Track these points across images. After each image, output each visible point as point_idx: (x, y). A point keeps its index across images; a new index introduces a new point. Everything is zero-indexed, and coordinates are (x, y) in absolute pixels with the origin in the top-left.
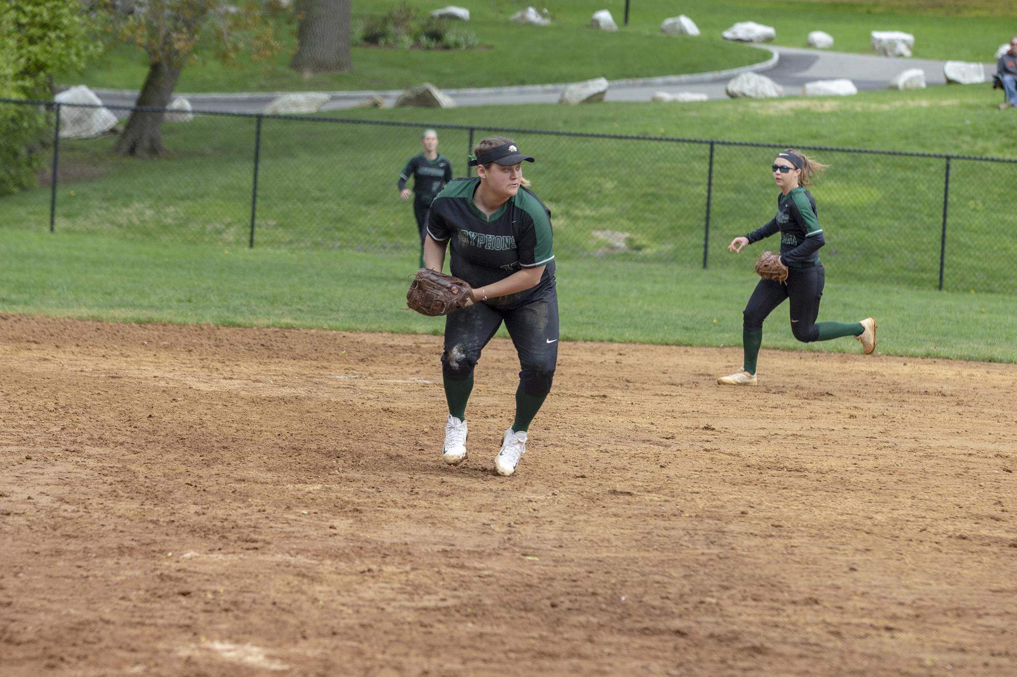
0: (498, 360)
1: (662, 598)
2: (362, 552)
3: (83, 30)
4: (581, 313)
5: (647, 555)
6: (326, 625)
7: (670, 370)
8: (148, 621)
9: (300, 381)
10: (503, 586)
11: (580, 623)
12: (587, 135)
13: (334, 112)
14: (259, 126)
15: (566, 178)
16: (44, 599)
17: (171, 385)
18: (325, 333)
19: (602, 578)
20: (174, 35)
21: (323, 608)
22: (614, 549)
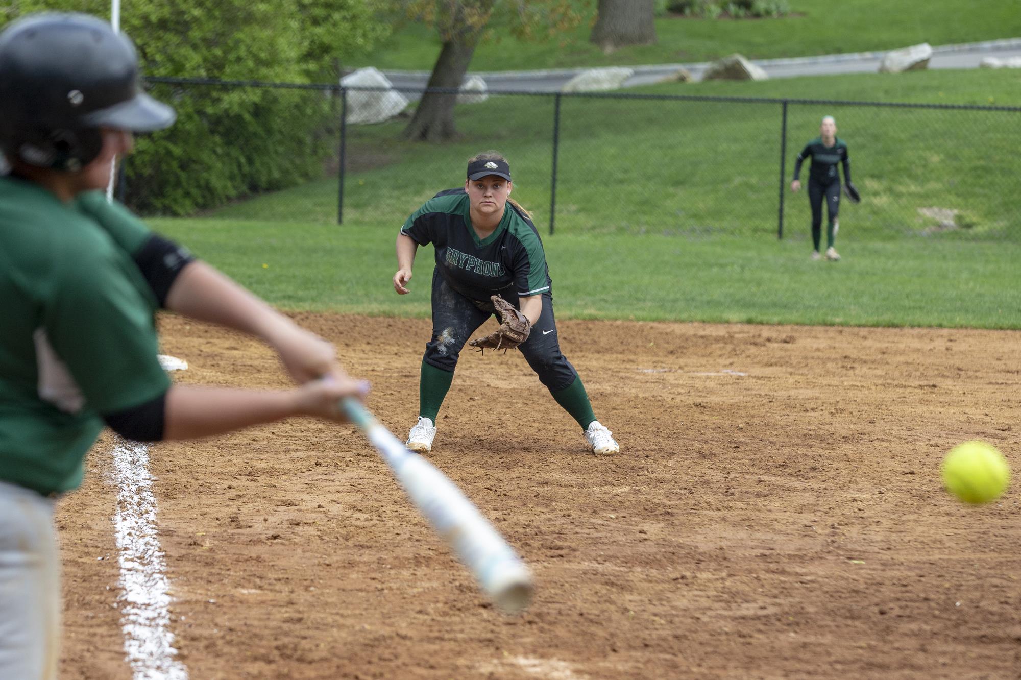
0: (818, 350)
1: (1001, 603)
2: (675, 558)
3: (370, 10)
4: (907, 297)
5: (983, 556)
6: (637, 637)
7: (1006, 357)
8: (447, 636)
9: (605, 376)
10: (827, 592)
11: (912, 631)
12: (910, 106)
13: (638, 88)
14: (557, 105)
15: (888, 152)
16: (337, 614)
17: (468, 383)
18: (631, 324)
19: (934, 583)
20: (467, 11)
21: (633, 618)
22: (947, 551)
